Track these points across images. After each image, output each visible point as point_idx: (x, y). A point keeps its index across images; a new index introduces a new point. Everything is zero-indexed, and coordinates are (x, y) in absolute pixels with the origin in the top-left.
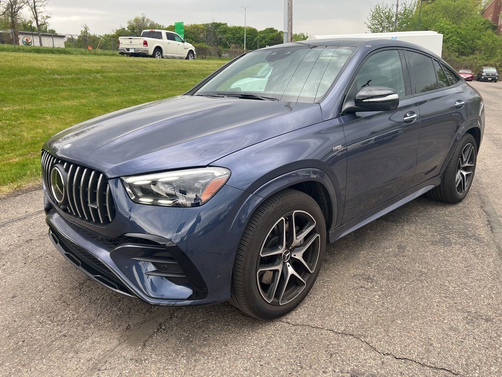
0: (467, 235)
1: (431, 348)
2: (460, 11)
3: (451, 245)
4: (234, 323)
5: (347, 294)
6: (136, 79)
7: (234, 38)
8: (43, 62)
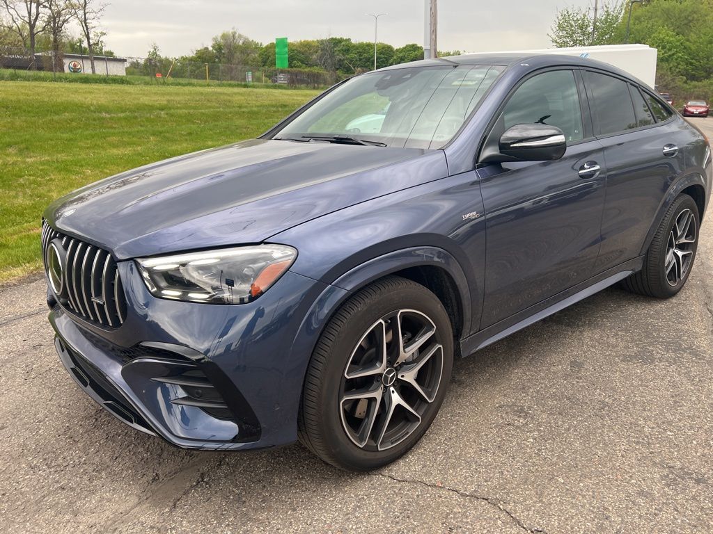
0: (680, 348)
1: (606, 523)
2: (688, 16)
3: (653, 361)
4: (311, 476)
5: (486, 435)
6: (216, 117)
7: (360, 60)
8: (86, 96)
